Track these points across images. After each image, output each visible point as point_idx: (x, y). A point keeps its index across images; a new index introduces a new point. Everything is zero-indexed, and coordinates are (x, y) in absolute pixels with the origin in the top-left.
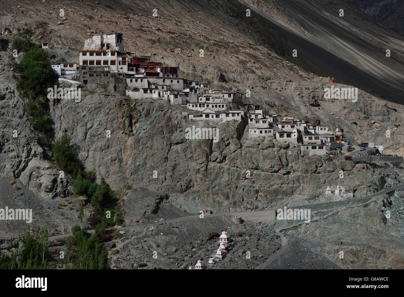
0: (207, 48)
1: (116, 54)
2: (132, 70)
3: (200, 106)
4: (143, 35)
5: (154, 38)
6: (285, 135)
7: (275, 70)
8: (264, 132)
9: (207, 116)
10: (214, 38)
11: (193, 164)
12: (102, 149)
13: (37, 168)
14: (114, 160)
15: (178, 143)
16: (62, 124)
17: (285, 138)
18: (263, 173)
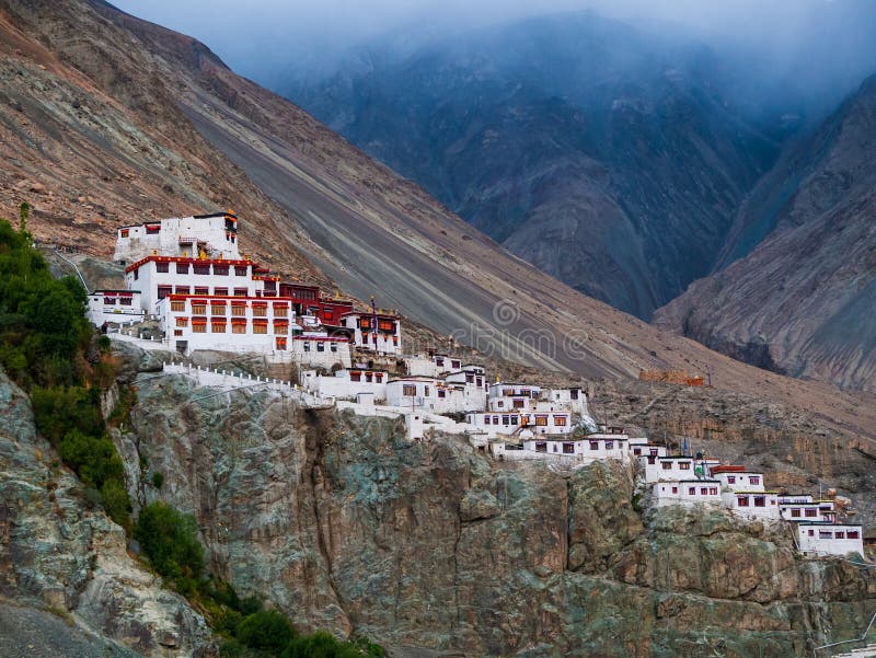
1: (249, 269)
3: (505, 421)
6: (752, 500)
8: (698, 491)
9: (541, 447)
11: (527, 577)
12: (268, 535)
13: (122, 582)
14: (309, 564)
15: (481, 519)
16: (143, 462)
17: (752, 508)
18: (711, 602)
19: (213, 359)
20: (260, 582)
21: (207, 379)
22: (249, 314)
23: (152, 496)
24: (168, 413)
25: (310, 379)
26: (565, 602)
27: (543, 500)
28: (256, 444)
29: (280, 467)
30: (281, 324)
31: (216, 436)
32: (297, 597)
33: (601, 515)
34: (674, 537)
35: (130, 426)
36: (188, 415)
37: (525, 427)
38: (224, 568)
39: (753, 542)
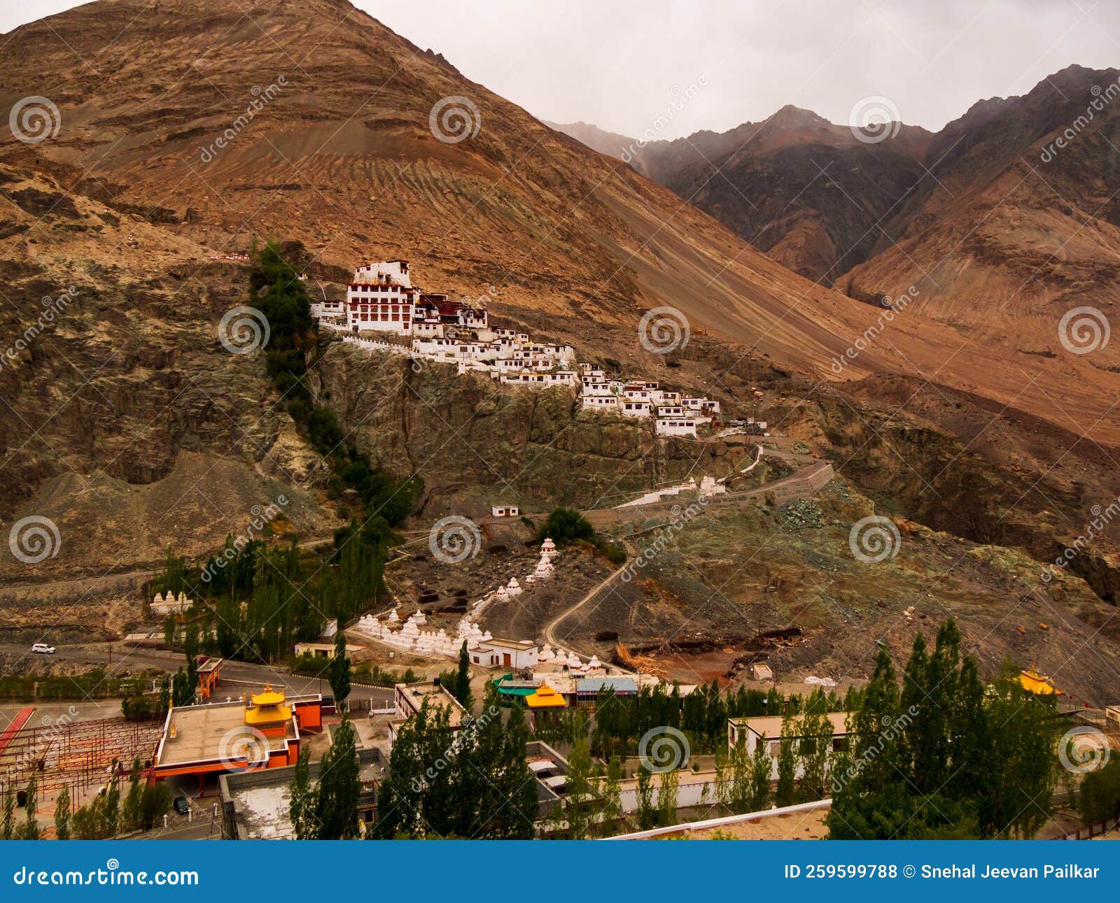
0: (526, 284)
1: (399, 289)
2: (421, 312)
3: (516, 364)
4: (437, 264)
5: (451, 268)
6: (634, 406)
7: (619, 315)
8: (604, 401)
9: (526, 378)
10: (536, 270)
11: (506, 445)
12: (378, 423)
13: (287, 448)
14: (395, 438)
15: (484, 416)
16: (323, 387)
17: (634, 411)
18: (602, 459)
19: (369, 334)
20: (370, 446)
21: (364, 344)
22: (390, 312)
23: (323, 404)
24: (338, 362)
25: (417, 344)
26: (523, 458)
27: (519, 406)
28: (379, 377)
29: (388, 389)
30: (406, 317)
31: (360, 373)
32: (387, 454)
33: (550, 413)
34: (586, 425)
35: (318, 368)
36: (348, 363)
37: (526, 367)
38: (355, 439)
39: (630, 428)
